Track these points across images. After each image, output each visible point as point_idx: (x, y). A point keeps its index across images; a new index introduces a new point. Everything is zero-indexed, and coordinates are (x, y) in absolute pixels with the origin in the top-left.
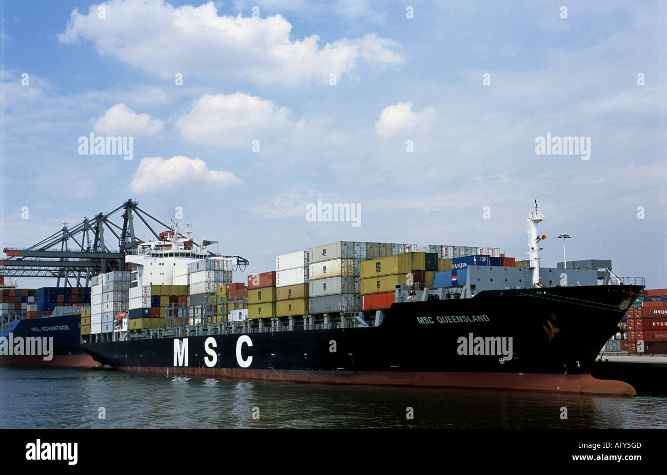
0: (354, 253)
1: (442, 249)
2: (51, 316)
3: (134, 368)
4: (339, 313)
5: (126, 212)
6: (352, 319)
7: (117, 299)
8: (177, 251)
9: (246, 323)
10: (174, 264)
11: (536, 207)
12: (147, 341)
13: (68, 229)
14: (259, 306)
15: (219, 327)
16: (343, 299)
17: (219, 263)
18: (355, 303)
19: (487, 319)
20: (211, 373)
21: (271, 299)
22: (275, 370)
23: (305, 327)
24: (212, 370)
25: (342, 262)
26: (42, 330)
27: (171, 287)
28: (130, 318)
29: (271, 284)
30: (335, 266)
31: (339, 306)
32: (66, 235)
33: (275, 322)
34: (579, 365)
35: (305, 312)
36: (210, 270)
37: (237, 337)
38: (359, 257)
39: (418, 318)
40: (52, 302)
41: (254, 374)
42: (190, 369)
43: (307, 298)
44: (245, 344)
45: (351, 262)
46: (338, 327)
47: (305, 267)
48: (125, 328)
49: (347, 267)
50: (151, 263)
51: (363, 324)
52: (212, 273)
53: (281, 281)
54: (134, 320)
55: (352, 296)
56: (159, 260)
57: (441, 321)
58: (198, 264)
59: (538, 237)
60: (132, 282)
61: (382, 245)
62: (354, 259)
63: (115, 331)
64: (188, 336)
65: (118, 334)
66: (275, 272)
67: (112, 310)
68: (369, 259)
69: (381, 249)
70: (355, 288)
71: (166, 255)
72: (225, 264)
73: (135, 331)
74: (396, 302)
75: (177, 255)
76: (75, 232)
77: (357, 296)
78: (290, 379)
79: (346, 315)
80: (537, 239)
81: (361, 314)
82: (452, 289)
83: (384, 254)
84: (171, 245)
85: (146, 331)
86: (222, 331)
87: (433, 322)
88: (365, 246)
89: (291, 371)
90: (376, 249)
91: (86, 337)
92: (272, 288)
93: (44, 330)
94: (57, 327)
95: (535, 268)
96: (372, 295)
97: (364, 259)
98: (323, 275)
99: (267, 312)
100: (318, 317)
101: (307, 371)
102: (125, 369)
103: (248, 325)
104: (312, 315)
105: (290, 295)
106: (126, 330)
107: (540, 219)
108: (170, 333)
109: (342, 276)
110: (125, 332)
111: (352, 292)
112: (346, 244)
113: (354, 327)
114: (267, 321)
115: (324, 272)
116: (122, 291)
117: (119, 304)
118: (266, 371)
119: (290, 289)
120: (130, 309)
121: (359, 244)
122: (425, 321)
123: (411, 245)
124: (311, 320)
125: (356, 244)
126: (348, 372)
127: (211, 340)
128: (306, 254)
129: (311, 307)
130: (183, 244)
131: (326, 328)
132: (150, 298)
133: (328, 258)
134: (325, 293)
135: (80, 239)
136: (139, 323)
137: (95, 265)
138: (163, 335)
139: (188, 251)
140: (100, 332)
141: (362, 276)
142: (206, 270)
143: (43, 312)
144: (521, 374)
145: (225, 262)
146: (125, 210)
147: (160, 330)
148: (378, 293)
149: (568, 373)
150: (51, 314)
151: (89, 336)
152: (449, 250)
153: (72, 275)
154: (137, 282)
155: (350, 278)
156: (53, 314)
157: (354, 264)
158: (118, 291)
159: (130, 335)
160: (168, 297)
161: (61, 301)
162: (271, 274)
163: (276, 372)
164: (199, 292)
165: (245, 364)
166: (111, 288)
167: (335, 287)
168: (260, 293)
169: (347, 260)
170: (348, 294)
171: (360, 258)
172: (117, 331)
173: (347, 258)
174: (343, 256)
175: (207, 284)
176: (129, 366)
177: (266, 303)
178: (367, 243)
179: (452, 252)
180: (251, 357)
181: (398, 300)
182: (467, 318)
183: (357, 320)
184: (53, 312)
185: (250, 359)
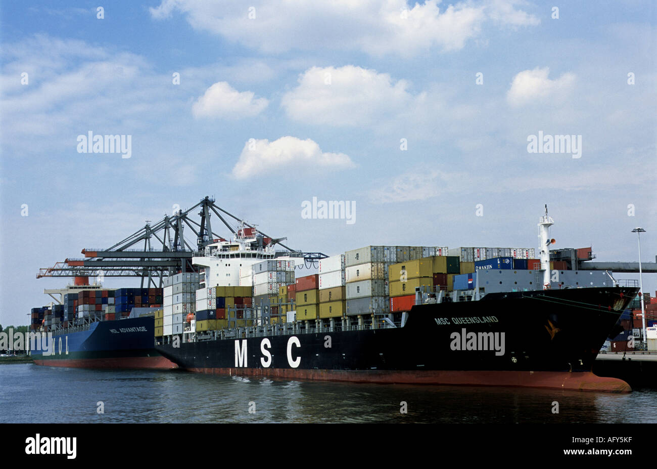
0: (384, 257)
1: (474, 250)
2: (128, 318)
3: (202, 370)
4: (370, 314)
5: (203, 210)
6: (382, 321)
7: (187, 300)
8: (244, 252)
9: (295, 325)
10: (241, 265)
11: (547, 212)
12: (211, 342)
13: (150, 226)
14: (306, 308)
15: (272, 329)
16: (374, 301)
17: (281, 264)
18: (385, 305)
19: (496, 320)
20: (267, 374)
21: (314, 301)
22: (319, 370)
23: (343, 328)
24: (268, 371)
25: (372, 266)
26: (120, 331)
27: (235, 288)
28: (197, 320)
29: (315, 287)
30: (366, 270)
31: (371, 308)
32: (149, 232)
33: (319, 323)
34: (582, 364)
35: (343, 314)
36: (272, 271)
37: (287, 338)
38: (389, 260)
39: (436, 319)
40: (129, 303)
41: (302, 374)
42: (249, 370)
43: (344, 300)
44: (294, 345)
45: (381, 266)
46: (370, 329)
47: (343, 270)
48: (193, 330)
49: (377, 270)
50: (218, 265)
51: (391, 325)
52: (274, 274)
53: (324, 284)
54: (201, 322)
55: (383, 298)
56: (225, 261)
57: (456, 322)
58: (261, 265)
59: (548, 241)
60: (200, 283)
61: (412, 249)
62: (384, 263)
63: (184, 332)
64: (247, 337)
65: (187, 335)
66: (318, 275)
67: (181, 312)
68: (399, 262)
69: (411, 253)
70: (385, 291)
71: (232, 256)
72: (287, 265)
73: (202, 333)
74: (416, 304)
75: (243, 255)
76: (157, 229)
77: (388, 298)
78: (331, 378)
79: (376, 317)
80: (547, 242)
81: (390, 315)
82: (468, 291)
83: (415, 257)
84: (238, 246)
85: (211, 332)
86: (275, 332)
87: (449, 323)
88: (395, 250)
89: (332, 370)
90: (406, 253)
91: (160, 338)
92: (315, 290)
93: (122, 331)
94: (135, 328)
95: (545, 270)
96: (399, 298)
97: (394, 262)
98: (356, 278)
99: (312, 315)
100: (354, 318)
101: (345, 371)
102: (194, 370)
103: (297, 326)
104: (348, 316)
105: (330, 297)
106: (194, 331)
107: (550, 223)
108: (232, 334)
109: (372, 280)
110: (194, 333)
111: (383, 294)
112: (376, 248)
113: (384, 328)
114: (312, 322)
115: (358, 275)
116: (191, 293)
117: (188, 305)
118: (311, 371)
119: (330, 291)
120: (197, 310)
121: (389, 248)
122: (442, 322)
123: (442, 248)
124: (347, 321)
125: (386, 248)
126: (380, 372)
127: (266, 341)
128: (343, 258)
129: (348, 309)
130: (250, 245)
131: (360, 329)
132: (215, 300)
133: (360, 262)
134: (359, 295)
135: (162, 237)
136: (205, 325)
137: (176, 265)
138: (226, 336)
139: (254, 252)
140: (171, 334)
141: (390, 279)
142: (268, 271)
143: (120, 314)
144: (532, 372)
145: (287, 263)
146: (202, 208)
147: (223, 332)
148: (404, 296)
149: (572, 371)
150: (128, 315)
151: (162, 338)
152: (481, 252)
153: (155, 274)
154: (204, 284)
155: (381, 281)
156: (130, 316)
157: (384, 268)
158: (187, 292)
159: (197, 336)
160: (233, 299)
161: (138, 302)
162: (314, 277)
163: (320, 372)
164: (263, 293)
165: (295, 364)
166: (181, 290)
167: (366, 290)
168: (306, 295)
169: (377, 264)
170: (378, 296)
171: (390, 262)
172: (187, 332)
173: (377, 261)
174: (373, 260)
175: (269, 285)
176: (197, 367)
177: (311, 304)
178: (397, 247)
179: (485, 254)
180: (300, 358)
181: (418, 303)
182: (478, 319)
183: (386, 322)
184: (131, 314)
185: (299, 359)
